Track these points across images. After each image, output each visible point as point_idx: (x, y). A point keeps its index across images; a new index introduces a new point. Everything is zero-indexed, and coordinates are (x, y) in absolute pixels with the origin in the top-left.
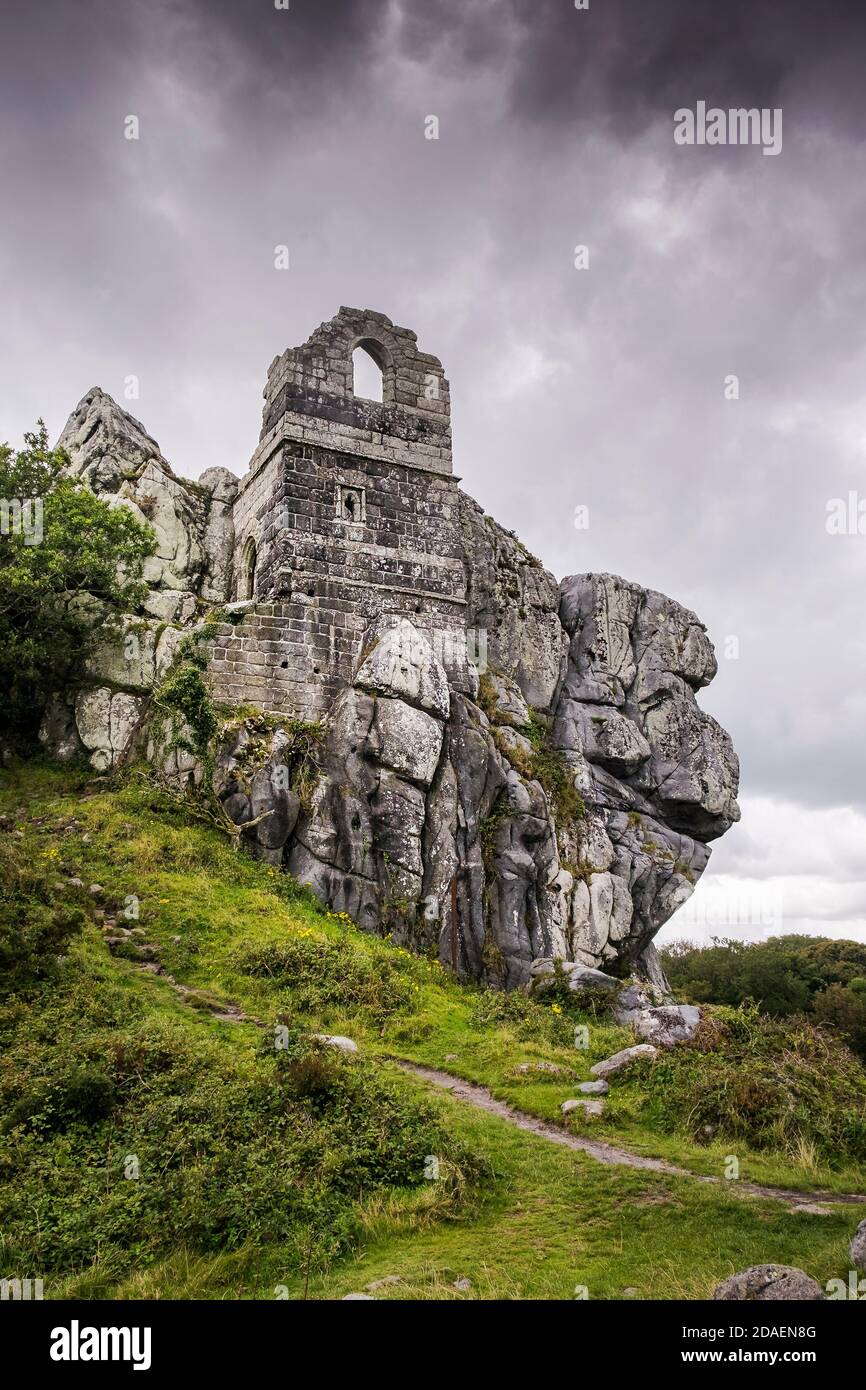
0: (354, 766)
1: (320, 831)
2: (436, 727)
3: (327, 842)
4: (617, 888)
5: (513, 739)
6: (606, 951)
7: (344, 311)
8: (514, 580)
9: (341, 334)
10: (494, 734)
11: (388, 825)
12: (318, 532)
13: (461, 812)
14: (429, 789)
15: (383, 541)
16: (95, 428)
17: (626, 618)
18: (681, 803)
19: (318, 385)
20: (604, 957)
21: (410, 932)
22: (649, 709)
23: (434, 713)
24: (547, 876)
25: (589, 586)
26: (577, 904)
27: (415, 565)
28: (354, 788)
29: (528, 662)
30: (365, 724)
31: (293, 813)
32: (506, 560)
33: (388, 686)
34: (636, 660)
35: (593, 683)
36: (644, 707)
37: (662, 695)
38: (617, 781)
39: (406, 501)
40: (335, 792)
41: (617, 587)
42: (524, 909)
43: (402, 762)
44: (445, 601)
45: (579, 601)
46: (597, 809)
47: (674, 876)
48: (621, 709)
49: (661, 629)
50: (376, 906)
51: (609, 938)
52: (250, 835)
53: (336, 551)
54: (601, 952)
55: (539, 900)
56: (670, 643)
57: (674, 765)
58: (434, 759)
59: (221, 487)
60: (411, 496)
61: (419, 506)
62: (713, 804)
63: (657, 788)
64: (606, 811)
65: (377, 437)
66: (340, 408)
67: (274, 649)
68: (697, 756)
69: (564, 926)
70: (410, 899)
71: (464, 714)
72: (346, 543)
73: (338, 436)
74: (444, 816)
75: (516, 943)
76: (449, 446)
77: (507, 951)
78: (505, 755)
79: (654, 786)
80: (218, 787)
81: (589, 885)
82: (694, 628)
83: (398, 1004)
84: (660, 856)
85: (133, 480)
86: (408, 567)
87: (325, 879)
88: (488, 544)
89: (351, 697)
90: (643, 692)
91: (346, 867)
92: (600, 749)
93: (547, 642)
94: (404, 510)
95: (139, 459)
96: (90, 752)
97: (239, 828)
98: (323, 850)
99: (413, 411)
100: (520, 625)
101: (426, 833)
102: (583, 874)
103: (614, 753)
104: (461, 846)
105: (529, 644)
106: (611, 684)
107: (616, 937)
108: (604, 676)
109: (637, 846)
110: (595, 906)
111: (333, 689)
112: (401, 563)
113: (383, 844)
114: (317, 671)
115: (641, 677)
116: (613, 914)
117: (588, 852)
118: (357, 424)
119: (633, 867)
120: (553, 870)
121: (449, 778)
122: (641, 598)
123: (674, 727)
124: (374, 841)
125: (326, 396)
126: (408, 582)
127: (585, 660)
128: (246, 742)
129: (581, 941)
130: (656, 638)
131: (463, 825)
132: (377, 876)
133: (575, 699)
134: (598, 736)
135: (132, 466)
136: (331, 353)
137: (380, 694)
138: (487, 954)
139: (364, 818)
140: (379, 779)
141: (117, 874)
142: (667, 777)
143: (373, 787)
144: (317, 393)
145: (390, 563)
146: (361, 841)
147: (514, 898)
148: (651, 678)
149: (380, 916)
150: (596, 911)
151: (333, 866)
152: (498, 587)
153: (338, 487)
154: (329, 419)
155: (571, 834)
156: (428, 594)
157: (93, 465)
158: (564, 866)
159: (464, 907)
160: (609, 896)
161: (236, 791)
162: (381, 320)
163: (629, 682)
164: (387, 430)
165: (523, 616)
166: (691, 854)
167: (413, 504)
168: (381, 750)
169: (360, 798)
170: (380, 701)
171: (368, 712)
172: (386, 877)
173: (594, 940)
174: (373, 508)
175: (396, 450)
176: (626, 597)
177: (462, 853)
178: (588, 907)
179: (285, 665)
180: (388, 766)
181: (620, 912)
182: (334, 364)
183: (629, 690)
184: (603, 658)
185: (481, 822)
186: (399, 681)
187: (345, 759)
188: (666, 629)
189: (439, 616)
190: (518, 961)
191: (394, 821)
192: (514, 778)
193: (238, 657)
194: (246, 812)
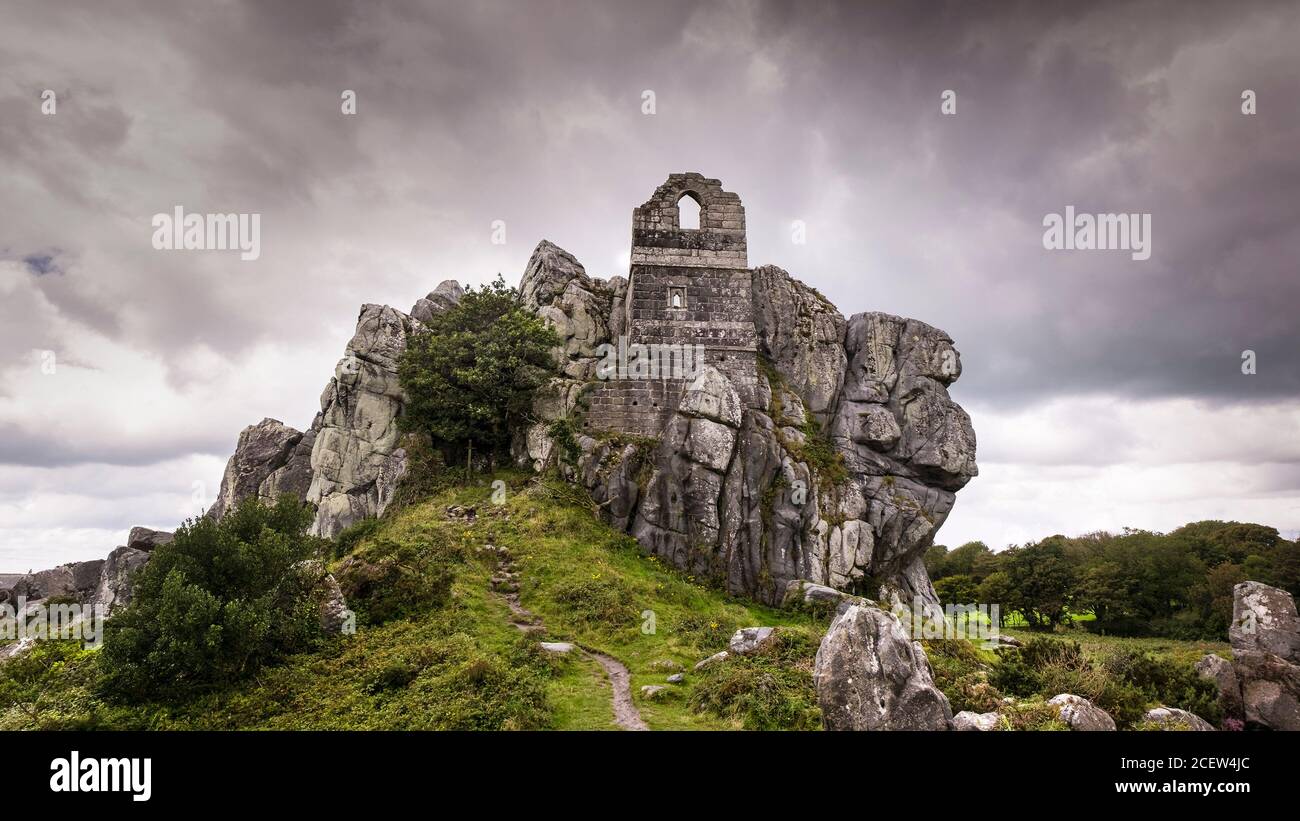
0: (676, 462)
1: (650, 506)
2: (729, 435)
3: (654, 512)
4: (863, 530)
5: (792, 435)
6: (853, 572)
7: (671, 177)
8: (809, 324)
9: (669, 191)
10: (776, 434)
11: (695, 499)
12: (656, 319)
13: (745, 487)
14: (725, 474)
15: (699, 318)
16: (539, 267)
17: (889, 342)
18: (928, 467)
19: (655, 227)
20: (852, 576)
21: (708, 565)
22: (908, 403)
23: (730, 425)
24: (811, 525)
25: (863, 322)
26: (832, 543)
27: (721, 330)
28: (674, 476)
29: (813, 380)
30: (682, 436)
31: (633, 495)
32: (806, 310)
33: (697, 412)
34: (897, 369)
35: (865, 388)
36: (903, 402)
37: (916, 393)
38: (877, 455)
39: (714, 290)
40: (662, 480)
41: (881, 321)
42: (791, 547)
43: (704, 458)
44: (741, 351)
45: (857, 333)
46: (858, 476)
47: (918, 518)
48: (885, 405)
49: (916, 346)
50: (685, 550)
51: (855, 563)
52: (606, 510)
53: (667, 329)
54: (849, 572)
55: (804, 541)
56: (923, 355)
57: (925, 440)
58: (727, 455)
59: (618, 289)
60: (718, 286)
61: (723, 292)
62: (952, 466)
63: (911, 458)
64: (866, 477)
65: (694, 252)
66: (670, 238)
67: (628, 394)
68: (939, 434)
69: (822, 557)
70: (708, 545)
71: (752, 423)
72: (674, 323)
73: (669, 257)
74: (733, 490)
75: (782, 569)
76: (745, 250)
77: (776, 575)
78: (784, 446)
79: (908, 456)
80: (590, 483)
81: (842, 529)
82: (941, 343)
83: (627, 620)
84: (907, 505)
85: (560, 295)
86: (716, 332)
87: (653, 535)
88: (791, 302)
89: (675, 419)
90: (903, 391)
91: (666, 526)
92: (865, 435)
93: (828, 365)
94: (714, 296)
95: (566, 281)
96: (534, 461)
97: (598, 507)
98: (651, 517)
99: (719, 231)
100: (809, 356)
101: (721, 503)
102: (837, 521)
103: (873, 436)
104: (745, 509)
105: (814, 367)
106: (878, 388)
107: (860, 563)
108: (873, 383)
109: (888, 499)
110: (845, 543)
111: (666, 415)
112: (711, 330)
113: (692, 510)
114: (655, 405)
115: (901, 381)
116: (859, 547)
117: (844, 507)
118: (681, 246)
119: (883, 514)
120: (814, 520)
121: (737, 467)
122: (902, 325)
123: (925, 414)
124: (685, 509)
125: (660, 232)
126: (716, 342)
127: (860, 373)
128: (606, 454)
129: (834, 566)
130: (913, 353)
131: (746, 495)
132: (687, 531)
133: (851, 401)
134: (863, 426)
135: (562, 286)
136: (663, 205)
137: (693, 416)
138: (761, 577)
139: (679, 496)
140: (691, 469)
141: (517, 540)
142: (920, 449)
143: (687, 475)
144: (653, 232)
145: (704, 331)
146: (676, 510)
147: (782, 540)
148: (908, 381)
149: (687, 555)
150: (845, 547)
151: (658, 526)
152: (796, 330)
153: (668, 289)
154: (662, 247)
155: (830, 496)
156: (730, 348)
157: (537, 290)
158: (823, 517)
159: (745, 548)
160: (855, 536)
161: (600, 484)
162: (697, 177)
163: (891, 385)
164: (701, 246)
165: (811, 349)
166: (934, 503)
167: (719, 291)
168: (692, 452)
169: (677, 483)
170: (693, 420)
171: (684, 429)
172: (693, 531)
173: (843, 565)
174: (692, 298)
175: (709, 258)
176: (890, 326)
177: (746, 514)
178: (839, 544)
179: (635, 403)
180: (697, 462)
181: (863, 546)
182: (665, 211)
183: (891, 391)
184: (873, 371)
185: (762, 492)
186: (704, 408)
187: (670, 459)
188: (920, 346)
189: (737, 361)
190: (784, 581)
191: (699, 496)
192: (788, 462)
193: (607, 401)
194: (604, 496)
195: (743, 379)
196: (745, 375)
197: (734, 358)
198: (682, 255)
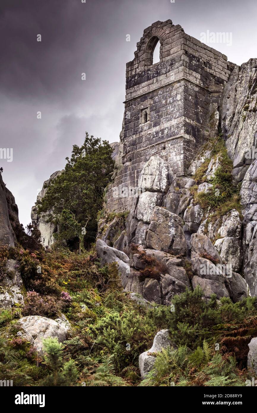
5: (202, 188)
12: (134, 134)
15: (155, 125)
19: (136, 72)
27: (166, 129)
43: (140, 216)
44: (175, 139)
53: (140, 138)
60: (166, 98)
65: (155, 80)
66: (143, 76)
71: (172, 187)
72: (143, 133)
73: (142, 89)
86: (163, 131)
94: (163, 106)
99: (168, 58)
105: (243, 133)
118: (148, 79)
125: (138, 74)
126: (162, 137)
140: (137, 225)
143: (134, 229)
144: (135, 76)
145: (157, 133)
153: (140, 111)
154: (139, 84)
156: (169, 139)
164: (158, 74)
167: (166, 102)
169: (128, 235)
175: (162, 81)
186: (143, 185)
187: (130, 222)
189: (172, 147)
195: (175, 158)
196: (176, 155)
197: (169, 145)
198: (149, 85)
